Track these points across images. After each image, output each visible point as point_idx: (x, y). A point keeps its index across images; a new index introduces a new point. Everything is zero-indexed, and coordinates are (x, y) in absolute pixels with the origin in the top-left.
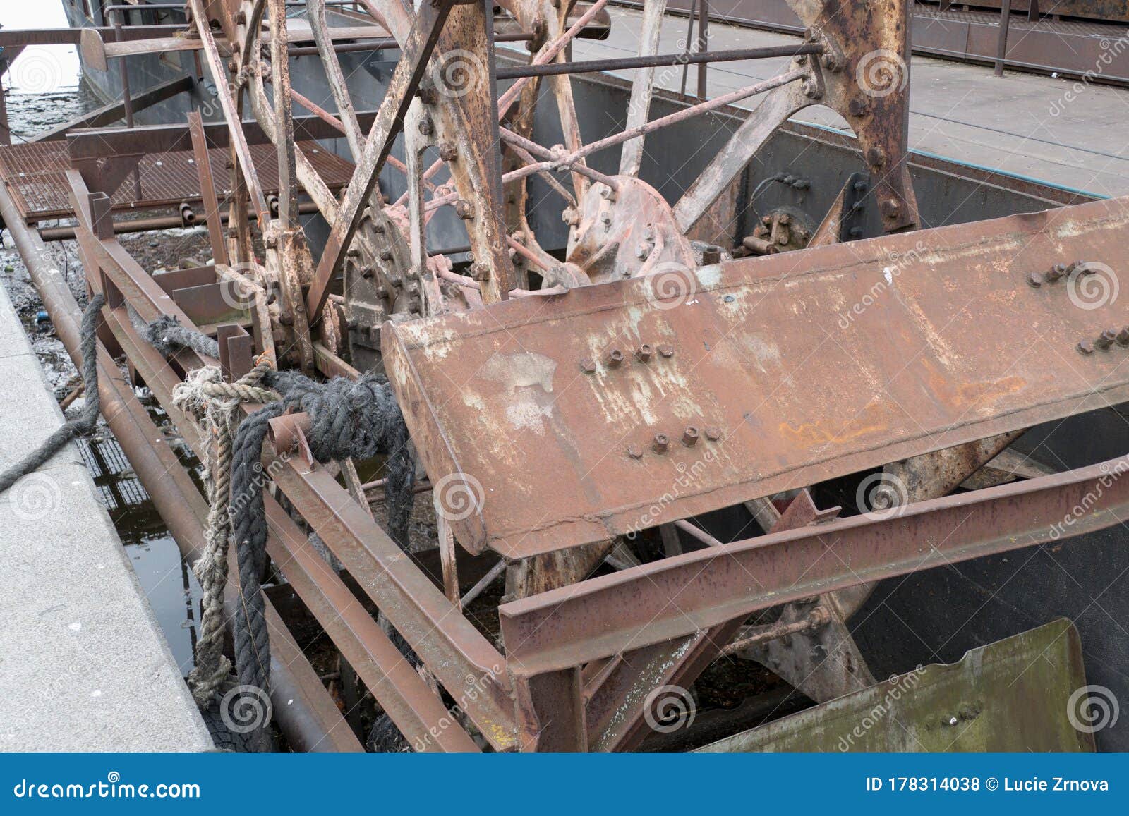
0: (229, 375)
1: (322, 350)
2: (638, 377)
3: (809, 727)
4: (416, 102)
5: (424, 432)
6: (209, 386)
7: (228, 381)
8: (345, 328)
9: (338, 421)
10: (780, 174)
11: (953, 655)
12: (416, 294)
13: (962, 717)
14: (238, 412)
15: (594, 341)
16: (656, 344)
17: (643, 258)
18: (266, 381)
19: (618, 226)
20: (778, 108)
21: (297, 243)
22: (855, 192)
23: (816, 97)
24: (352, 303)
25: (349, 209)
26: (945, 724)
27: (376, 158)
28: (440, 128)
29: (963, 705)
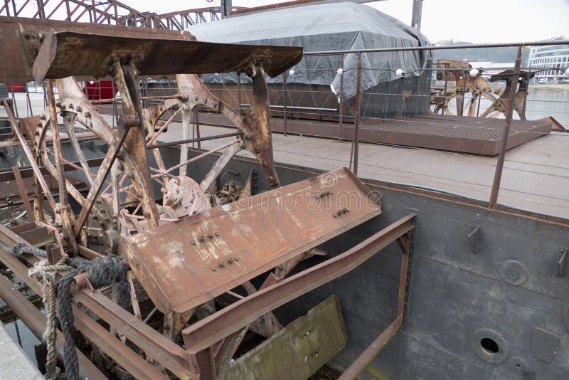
0: (51, 262)
1: (81, 247)
2: (210, 244)
3: (267, 346)
4: (116, 160)
5: (142, 274)
6: (45, 268)
7: (52, 264)
8: (89, 238)
9: (101, 273)
10: (229, 171)
11: (305, 313)
12: (116, 223)
13: (310, 332)
14: (57, 275)
15: (194, 234)
16: (214, 232)
17: (192, 202)
18: (67, 262)
19: (181, 192)
20: (231, 152)
21: (68, 210)
22: (254, 174)
23: (243, 148)
24: (89, 228)
25: (91, 197)
26: (306, 335)
27: (102, 179)
28: (126, 168)
29: (310, 328)
